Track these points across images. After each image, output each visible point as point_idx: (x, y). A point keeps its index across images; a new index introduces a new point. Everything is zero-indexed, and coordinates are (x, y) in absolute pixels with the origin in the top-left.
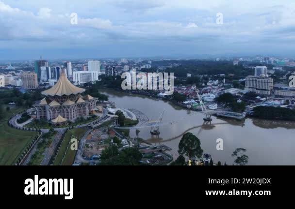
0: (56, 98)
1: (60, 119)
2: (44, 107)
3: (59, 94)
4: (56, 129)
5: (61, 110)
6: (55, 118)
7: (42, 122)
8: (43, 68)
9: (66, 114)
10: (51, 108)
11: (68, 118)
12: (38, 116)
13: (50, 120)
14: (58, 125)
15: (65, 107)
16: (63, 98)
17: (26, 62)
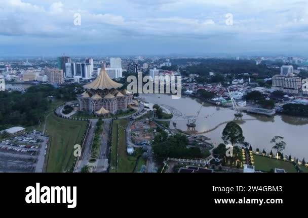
0: (98, 91)
1: (103, 111)
2: (87, 100)
3: (101, 88)
5: (104, 103)
6: (97, 110)
7: (85, 114)
8: (68, 64)
9: (107, 106)
10: (95, 101)
11: (109, 110)
12: (81, 107)
13: (93, 112)
14: (101, 116)
15: (106, 100)
16: (106, 91)
17: (40, 59)
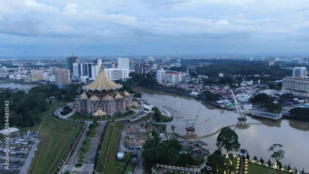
0: (96, 92)
1: (100, 112)
2: (85, 101)
3: (99, 89)
4: (98, 122)
5: (101, 104)
6: (95, 112)
7: (83, 115)
8: (75, 65)
9: (105, 108)
10: (92, 102)
11: (107, 112)
12: (79, 109)
13: (91, 114)
14: (98, 118)
15: (104, 102)
16: (104, 93)
17: (53, 59)
